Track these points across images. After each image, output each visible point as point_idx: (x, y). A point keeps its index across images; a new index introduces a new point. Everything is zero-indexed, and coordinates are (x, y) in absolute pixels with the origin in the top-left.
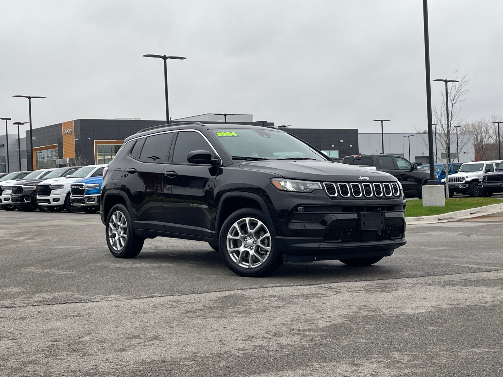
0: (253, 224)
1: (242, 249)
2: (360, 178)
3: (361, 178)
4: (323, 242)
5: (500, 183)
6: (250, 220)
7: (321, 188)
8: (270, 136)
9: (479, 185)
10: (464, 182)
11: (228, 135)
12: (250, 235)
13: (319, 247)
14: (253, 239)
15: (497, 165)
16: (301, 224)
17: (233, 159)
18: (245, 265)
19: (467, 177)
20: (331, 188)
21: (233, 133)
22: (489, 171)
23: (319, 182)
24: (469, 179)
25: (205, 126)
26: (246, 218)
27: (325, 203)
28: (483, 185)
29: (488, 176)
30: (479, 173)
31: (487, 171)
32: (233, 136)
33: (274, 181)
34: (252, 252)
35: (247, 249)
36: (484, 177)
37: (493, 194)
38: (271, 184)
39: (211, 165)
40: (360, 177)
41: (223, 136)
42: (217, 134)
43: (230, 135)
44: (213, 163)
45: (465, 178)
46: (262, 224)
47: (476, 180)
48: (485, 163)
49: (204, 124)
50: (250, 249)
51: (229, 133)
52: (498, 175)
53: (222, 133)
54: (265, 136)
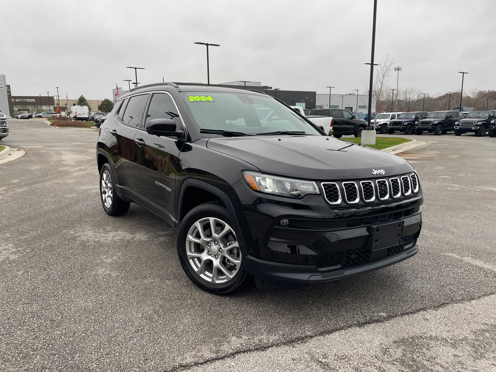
0: (220, 226)
1: (205, 256)
2: (373, 173)
3: (375, 172)
4: (316, 273)
5: (400, 126)
6: (216, 221)
7: (318, 192)
8: (253, 102)
9: (387, 127)
10: (378, 125)
11: (202, 100)
12: (215, 240)
13: (310, 279)
14: (218, 245)
15: (398, 115)
16: (283, 244)
17: (201, 132)
18: (207, 277)
19: (380, 122)
20: (332, 191)
21: (209, 97)
22: (393, 118)
23: (314, 182)
24: (381, 123)
25: (178, 87)
26: (210, 218)
27: (323, 216)
28: (389, 127)
29: (393, 122)
30: (387, 120)
31: (392, 119)
32: (208, 101)
33: (248, 175)
34: (216, 263)
35: (210, 257)
36: (391, 122)
37: (395, 131)
38: (242, 179)
39: (176, 137)
40: (373, 170)
41: (196, 101)
42: (189, 97)
43: (205, 100)
44: (179, 135)
45: (379, 122)
46: (230, 229)
47: (386, 124)
48: (391, 113)
49: (178, 86)
50: (214, 258)
51: (204, 97)
52: (399, 122)
53: (195, 97)
54: (247, 102)
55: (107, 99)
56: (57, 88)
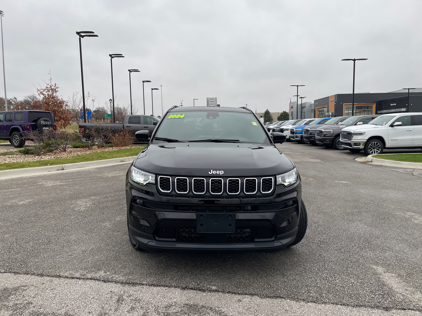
2: (209, 172)
3: (212, 172)
4: (154, 240)
7: (154, 182)
13: (148, 244)
20: (165, 183)
23: (155, 175)
40: (212, 170)
55: (285, 111)
56: (246, 105)
